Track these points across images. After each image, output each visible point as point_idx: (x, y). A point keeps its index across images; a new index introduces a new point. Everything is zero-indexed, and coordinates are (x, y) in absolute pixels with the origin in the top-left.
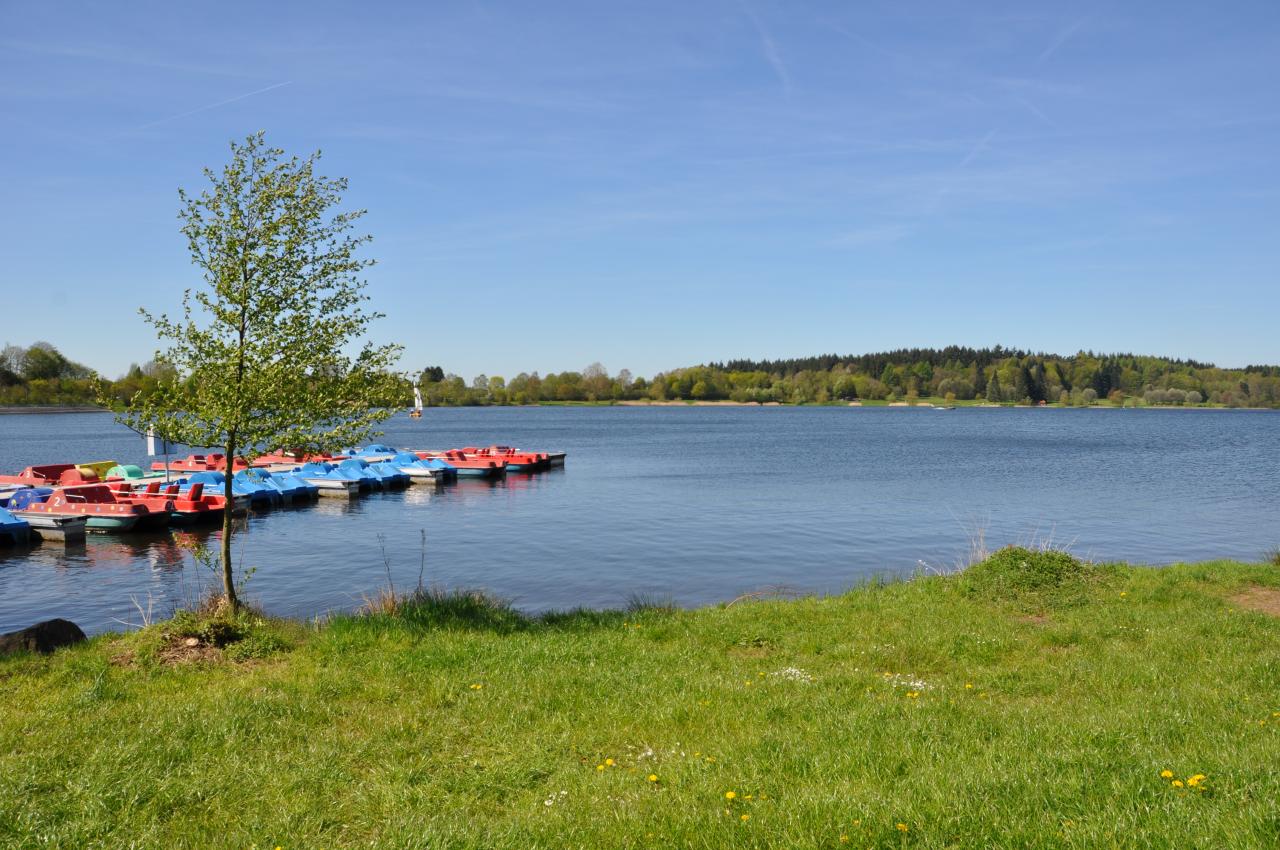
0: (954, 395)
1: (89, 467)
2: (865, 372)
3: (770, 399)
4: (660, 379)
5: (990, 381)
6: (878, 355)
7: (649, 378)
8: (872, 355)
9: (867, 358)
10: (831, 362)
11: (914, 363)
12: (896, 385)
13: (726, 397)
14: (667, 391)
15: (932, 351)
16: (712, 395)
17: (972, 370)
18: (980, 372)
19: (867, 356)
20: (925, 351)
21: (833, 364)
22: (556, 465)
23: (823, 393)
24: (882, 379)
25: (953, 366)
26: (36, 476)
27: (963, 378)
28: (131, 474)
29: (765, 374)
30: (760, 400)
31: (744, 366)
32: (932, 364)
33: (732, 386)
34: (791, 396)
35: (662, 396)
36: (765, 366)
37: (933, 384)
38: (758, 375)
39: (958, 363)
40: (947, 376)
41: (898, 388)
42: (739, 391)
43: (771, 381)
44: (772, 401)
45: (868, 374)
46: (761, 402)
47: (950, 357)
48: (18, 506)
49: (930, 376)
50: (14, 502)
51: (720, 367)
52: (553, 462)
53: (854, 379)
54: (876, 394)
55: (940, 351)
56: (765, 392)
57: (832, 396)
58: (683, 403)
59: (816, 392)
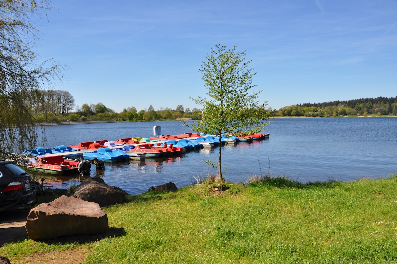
0: (381, 113)
1: (135, 139)
2: (349, 107)
3: (317, 115)
4: (281, 110)
5: (394, 108)
6: (353, 100)
7: (278, 109)
8: (351, 101)
9: (350, 101)
10: (337, 103)
11: (366, 103)
12: (359, 110)
13: (303, 115)
14: (283, 113)
15: (372, 99)
16: (298, 114)
17: (387, 105)
18: (390, 105)
19: (349, 101)
20: (370, 99)
21: (338, 104)
22: (266, 138)
23: (335, 113)
24: (355, 108)
25: (380, 103)
26: (122, 141)
27: (384, 108)
28: (147, 141)
29: (315, 107)
30: (314, 116)
31: (308, 105)
32: (372, 103)
33: (304, 112)
34: (324, 114)
35: (282, 115)
36: (315, 105)
37: (373, 109)
38: (313, 108)
39: (382, 102)
40: (378, 107)
41: (360, 111)
42: (307, 113)
43: (317, 110)
44: (318, 116)
45: (350, 107)
46: (314, 117)
47: (379, 101)
48: (126, 150)
49: (372, 107)
50: (124, 149)
51: (300, 106)
52: (266, 137)
53: (345, 108)
54: (353, 113)
55: (375, 99)
56: (315, 113)
57: (338, 114)
58: (289, 117)
59: (332, 113)
